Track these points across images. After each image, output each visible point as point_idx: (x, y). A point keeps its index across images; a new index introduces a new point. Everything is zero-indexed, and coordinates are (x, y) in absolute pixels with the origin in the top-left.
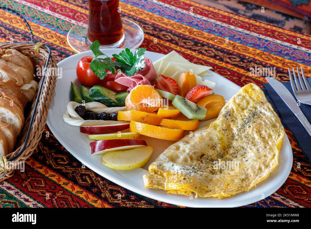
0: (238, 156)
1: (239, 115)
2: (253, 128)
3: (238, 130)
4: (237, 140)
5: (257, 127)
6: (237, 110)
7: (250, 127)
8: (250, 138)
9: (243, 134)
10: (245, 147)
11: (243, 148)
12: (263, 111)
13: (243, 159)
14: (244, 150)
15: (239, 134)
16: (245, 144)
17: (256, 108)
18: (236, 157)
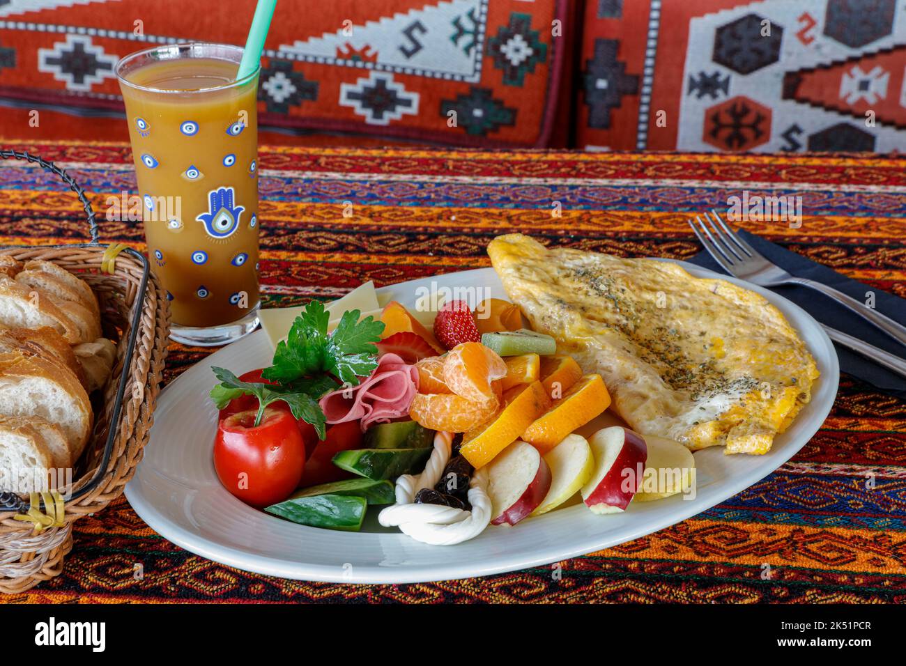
0: (677, 343)
1: (573, 295)
2: (628, 287)
3: (615, 312)
4: (636, 327)
5: (630, 283)
6: (558, 291)
7: (623, 290)
8: (646, 306)
9: (632, 309)
10: (661, 325)
11: (661, 329)
12: (578, 262)
13: (690, 339)
14: (666, 330)
15: (627, 314)
16: (655, 321)
17: (562, 268)
18: (677, 347)
